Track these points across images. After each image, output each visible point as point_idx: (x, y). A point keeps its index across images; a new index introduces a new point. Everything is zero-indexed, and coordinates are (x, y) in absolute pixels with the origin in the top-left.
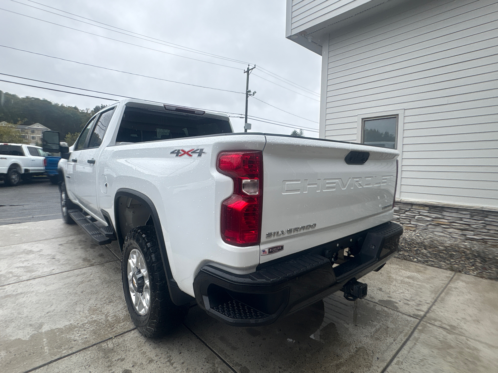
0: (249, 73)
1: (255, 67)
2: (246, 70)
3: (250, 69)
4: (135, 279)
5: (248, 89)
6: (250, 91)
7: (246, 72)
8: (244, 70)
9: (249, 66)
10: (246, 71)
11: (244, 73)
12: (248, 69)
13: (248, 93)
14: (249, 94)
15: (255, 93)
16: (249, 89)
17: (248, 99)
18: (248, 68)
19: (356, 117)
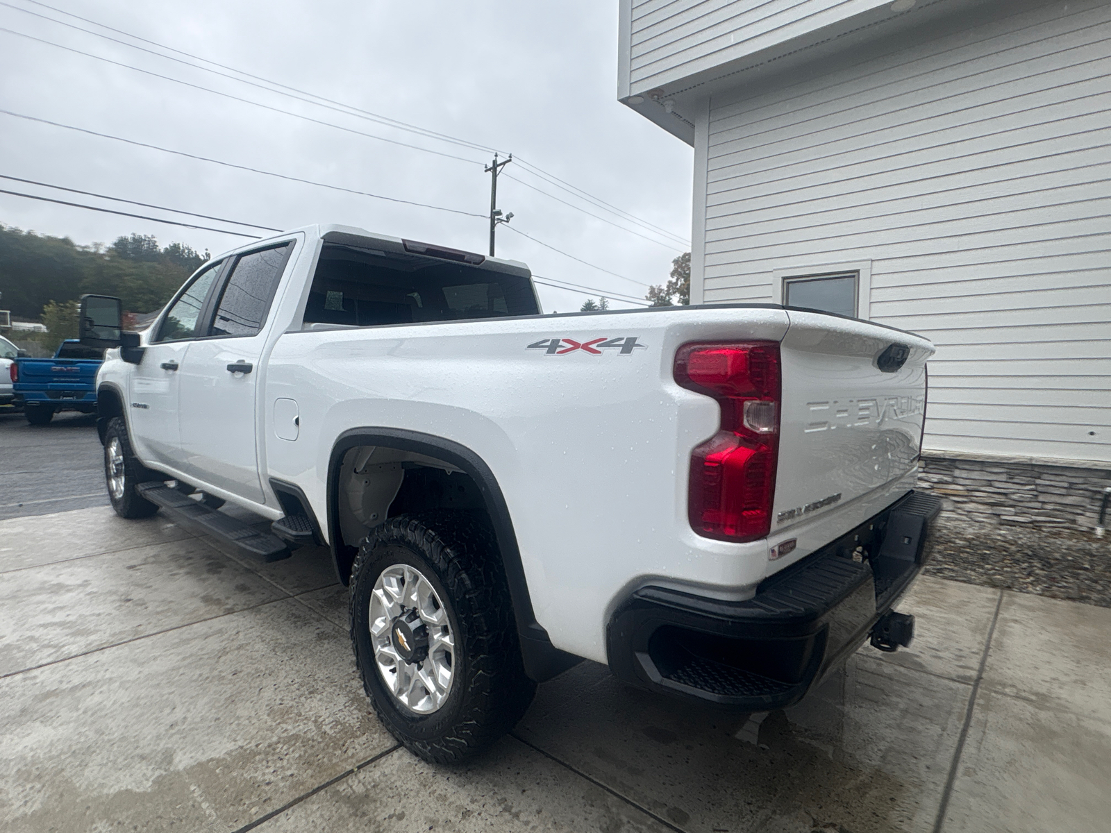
0: (498, 172)
1: (510, 160)
2: (490, 165)
3: (498, 163)
4: (402, 632)
5: (494, 208)
6: (499, 213)
7: (490, 170)
8: (486, 165)
9: (496, 156)
10: (489, 168)
11: (486, 171)
12: (495, 165)
13: (495, 214)
14: (498, 219)
15: (512, 217)
16: (497, 208)
17: (496, 229)
18: (495, 162)
19: (771, 273)
